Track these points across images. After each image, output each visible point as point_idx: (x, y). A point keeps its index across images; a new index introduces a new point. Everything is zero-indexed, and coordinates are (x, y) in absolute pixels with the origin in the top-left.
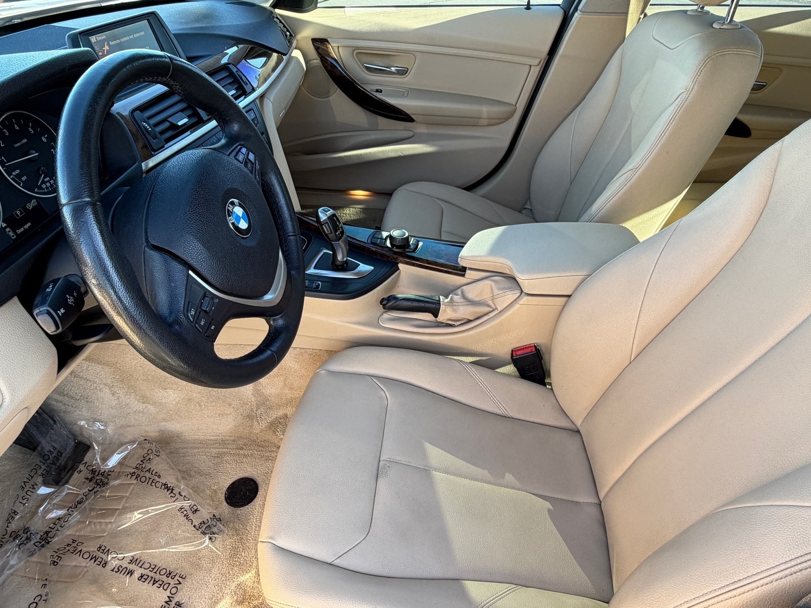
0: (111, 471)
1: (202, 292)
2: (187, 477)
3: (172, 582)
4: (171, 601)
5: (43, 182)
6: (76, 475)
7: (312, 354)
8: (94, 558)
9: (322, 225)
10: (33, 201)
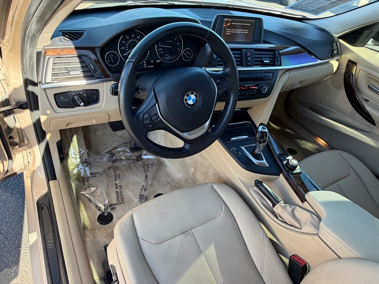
0: (143, 159)
1: (156, 113)
2: (155, 179)
3: (120, 201)
4: (115, 205)
5: (167, 56)
6: (136, 153)
7: (219, 177)
8: (116, 176)
9: (257, 132)
10: (160, 60)
